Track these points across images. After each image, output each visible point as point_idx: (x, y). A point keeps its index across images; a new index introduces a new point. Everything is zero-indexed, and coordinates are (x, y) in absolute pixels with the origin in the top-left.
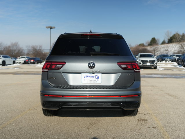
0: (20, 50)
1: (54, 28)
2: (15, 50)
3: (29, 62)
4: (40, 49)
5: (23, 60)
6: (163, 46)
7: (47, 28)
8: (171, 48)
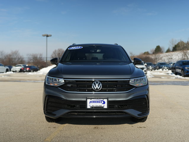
0: (20, 58)
2: (15, 59)
3: (25, 70)
5: (19, 69)
6: (167, 54)
7: (44, 36)
8: (175, 56)
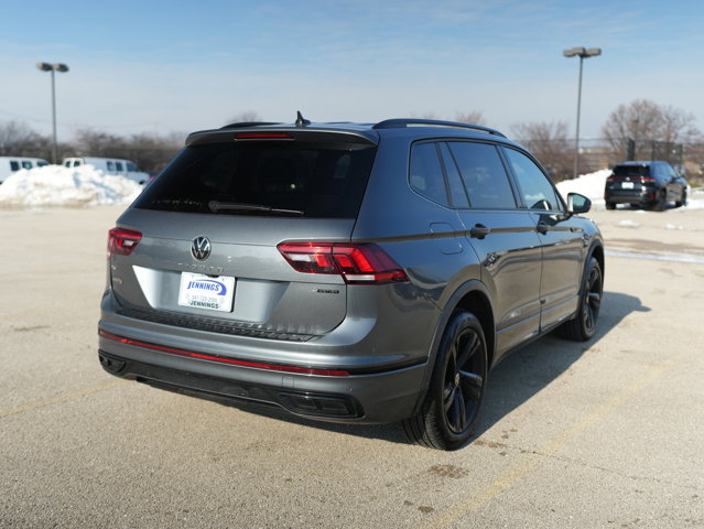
1: (599, 53)
4: (561, 135)
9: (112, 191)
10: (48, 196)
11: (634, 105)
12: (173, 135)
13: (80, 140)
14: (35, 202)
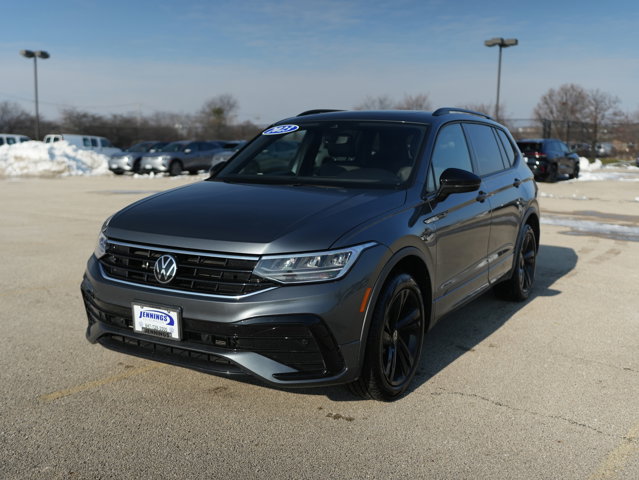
9: (83, 163)
10: (26, 167)
11: (562, 89)
12: (157, 115)
13: (65, 119)
14: (14, 173)
